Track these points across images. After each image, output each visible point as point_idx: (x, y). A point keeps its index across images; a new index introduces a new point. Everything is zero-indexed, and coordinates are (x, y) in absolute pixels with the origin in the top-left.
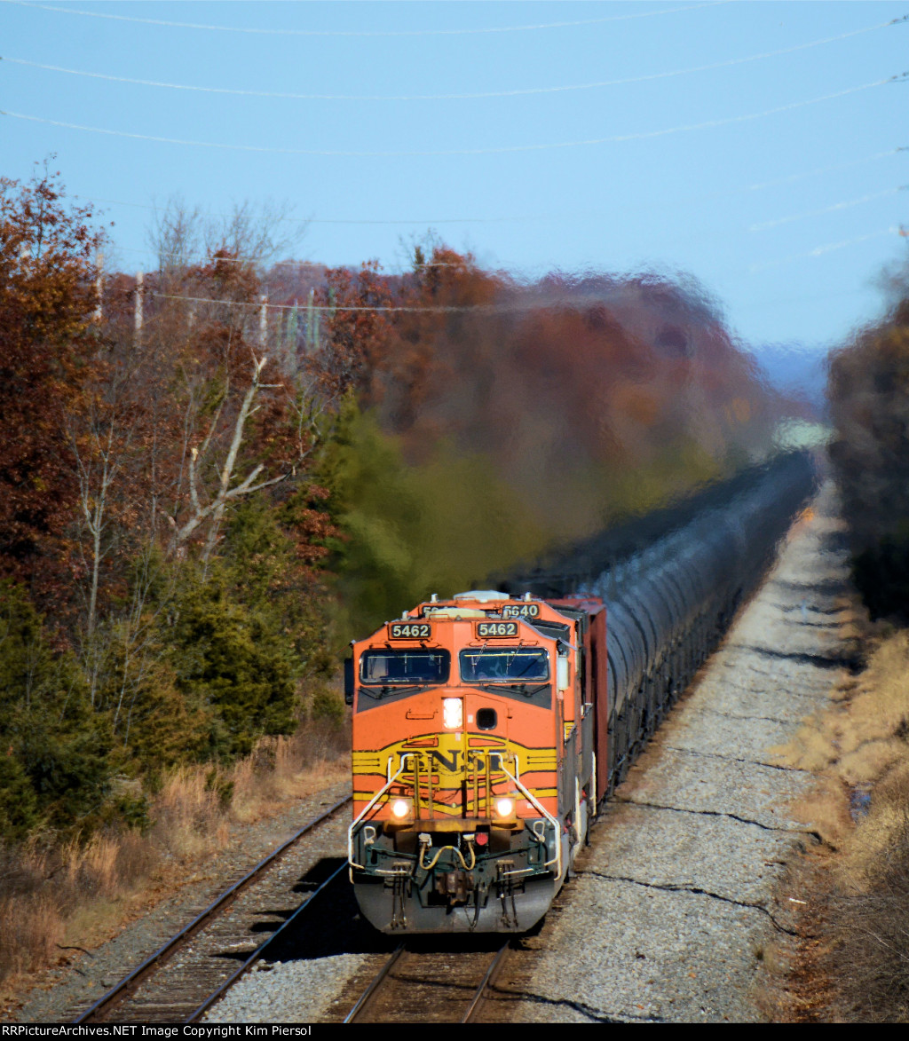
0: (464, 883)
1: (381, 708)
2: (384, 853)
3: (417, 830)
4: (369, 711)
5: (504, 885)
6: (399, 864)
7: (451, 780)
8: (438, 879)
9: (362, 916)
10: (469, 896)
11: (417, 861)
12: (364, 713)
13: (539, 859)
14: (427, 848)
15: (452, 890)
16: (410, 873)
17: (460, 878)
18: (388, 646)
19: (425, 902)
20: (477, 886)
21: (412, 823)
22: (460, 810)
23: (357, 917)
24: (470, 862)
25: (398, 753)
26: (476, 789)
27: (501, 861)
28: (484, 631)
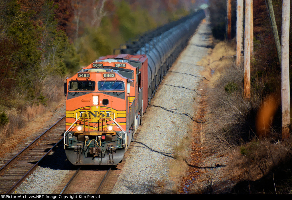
0: (98, 150)
1: (75, 98)
2: (74, 141)
3: (84, 135)
4: (71, 99)
5: (110, 151)
6: (79, 144)
7: (95, 120)
8: (90, 149)
9: (68, 159)
10: (99, 154)
11: (84, 143)
12: (69, 100)
13: (120, 144)
14: (87, 140)
15: (94, 153)
16: (82, 147)
17: (97, 149)
18: (77, 80)
19: (86, 156)
20: (102, 151)
21: (83, 133)
22: (97, 129)
23: (66, 160)
24: (100, 144)
25: (79, 112)
26: (102, 123)
27: (109, 144)
28: (105, 76)
